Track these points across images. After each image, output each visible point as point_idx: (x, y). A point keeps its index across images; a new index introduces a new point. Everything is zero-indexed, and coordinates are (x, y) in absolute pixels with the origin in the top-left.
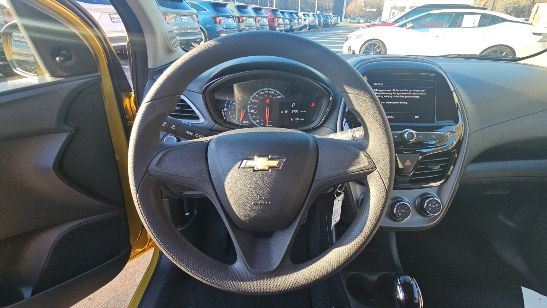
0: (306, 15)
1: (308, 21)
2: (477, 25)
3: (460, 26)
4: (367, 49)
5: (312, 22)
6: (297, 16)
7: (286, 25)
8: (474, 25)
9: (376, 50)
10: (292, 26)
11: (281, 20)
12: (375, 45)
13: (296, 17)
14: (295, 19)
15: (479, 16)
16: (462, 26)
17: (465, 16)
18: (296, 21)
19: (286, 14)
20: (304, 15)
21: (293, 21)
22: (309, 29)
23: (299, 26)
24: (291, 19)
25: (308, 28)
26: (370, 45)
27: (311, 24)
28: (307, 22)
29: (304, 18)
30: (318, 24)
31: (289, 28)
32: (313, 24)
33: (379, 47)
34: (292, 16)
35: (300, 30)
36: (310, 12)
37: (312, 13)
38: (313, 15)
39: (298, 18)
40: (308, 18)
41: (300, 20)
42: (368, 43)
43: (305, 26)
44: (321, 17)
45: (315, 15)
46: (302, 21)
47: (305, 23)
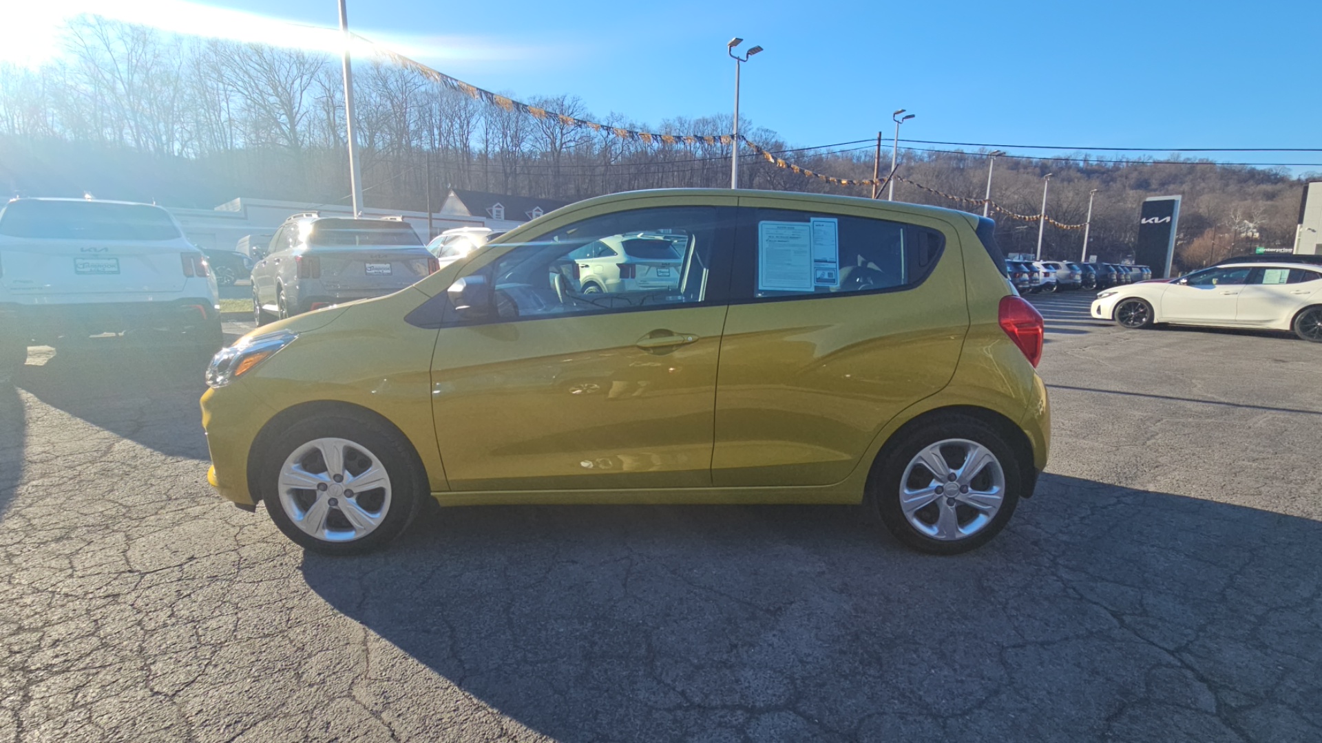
1: (1056, 276)
2: (1286, 280)
3: (1260, 282)
4: (1123, 308)
5: (1066, 278)
6: (1029, 268)
8: (1282, 281)
9: (1137, 310)
12: (1136, 304)
13: (1026, 270)
14: (1024, 272)
15: (1288, 271)
16: (1264, 281)
17: (1267, 271)
18: (1026, 276)
20: (1046, 266)
21: (1020, 276)
22: (1057, 291)
23: (1033, 285)
24: (1016, 274)
25: (1055, 289)
26: (1129, 304)
27: (1062, 282)
28: (1052, 278)
29: (1045, 270)
30: (1080, 282)
32: (1069, 281)
33: (1142, 307)
34: (1019, 269)
35: (1036, 293)
36: (1061, 260)
37: (1065, 262)
38: (1069, 266)
39: (1033, 271)
40: (1054, 271)
41: (1036, 275)
42: (1124, 302)
43: (1048, 285)
44: (1092, 268)
45: (1075, 266)
46: (1041, 276)
47: (1048, 279)
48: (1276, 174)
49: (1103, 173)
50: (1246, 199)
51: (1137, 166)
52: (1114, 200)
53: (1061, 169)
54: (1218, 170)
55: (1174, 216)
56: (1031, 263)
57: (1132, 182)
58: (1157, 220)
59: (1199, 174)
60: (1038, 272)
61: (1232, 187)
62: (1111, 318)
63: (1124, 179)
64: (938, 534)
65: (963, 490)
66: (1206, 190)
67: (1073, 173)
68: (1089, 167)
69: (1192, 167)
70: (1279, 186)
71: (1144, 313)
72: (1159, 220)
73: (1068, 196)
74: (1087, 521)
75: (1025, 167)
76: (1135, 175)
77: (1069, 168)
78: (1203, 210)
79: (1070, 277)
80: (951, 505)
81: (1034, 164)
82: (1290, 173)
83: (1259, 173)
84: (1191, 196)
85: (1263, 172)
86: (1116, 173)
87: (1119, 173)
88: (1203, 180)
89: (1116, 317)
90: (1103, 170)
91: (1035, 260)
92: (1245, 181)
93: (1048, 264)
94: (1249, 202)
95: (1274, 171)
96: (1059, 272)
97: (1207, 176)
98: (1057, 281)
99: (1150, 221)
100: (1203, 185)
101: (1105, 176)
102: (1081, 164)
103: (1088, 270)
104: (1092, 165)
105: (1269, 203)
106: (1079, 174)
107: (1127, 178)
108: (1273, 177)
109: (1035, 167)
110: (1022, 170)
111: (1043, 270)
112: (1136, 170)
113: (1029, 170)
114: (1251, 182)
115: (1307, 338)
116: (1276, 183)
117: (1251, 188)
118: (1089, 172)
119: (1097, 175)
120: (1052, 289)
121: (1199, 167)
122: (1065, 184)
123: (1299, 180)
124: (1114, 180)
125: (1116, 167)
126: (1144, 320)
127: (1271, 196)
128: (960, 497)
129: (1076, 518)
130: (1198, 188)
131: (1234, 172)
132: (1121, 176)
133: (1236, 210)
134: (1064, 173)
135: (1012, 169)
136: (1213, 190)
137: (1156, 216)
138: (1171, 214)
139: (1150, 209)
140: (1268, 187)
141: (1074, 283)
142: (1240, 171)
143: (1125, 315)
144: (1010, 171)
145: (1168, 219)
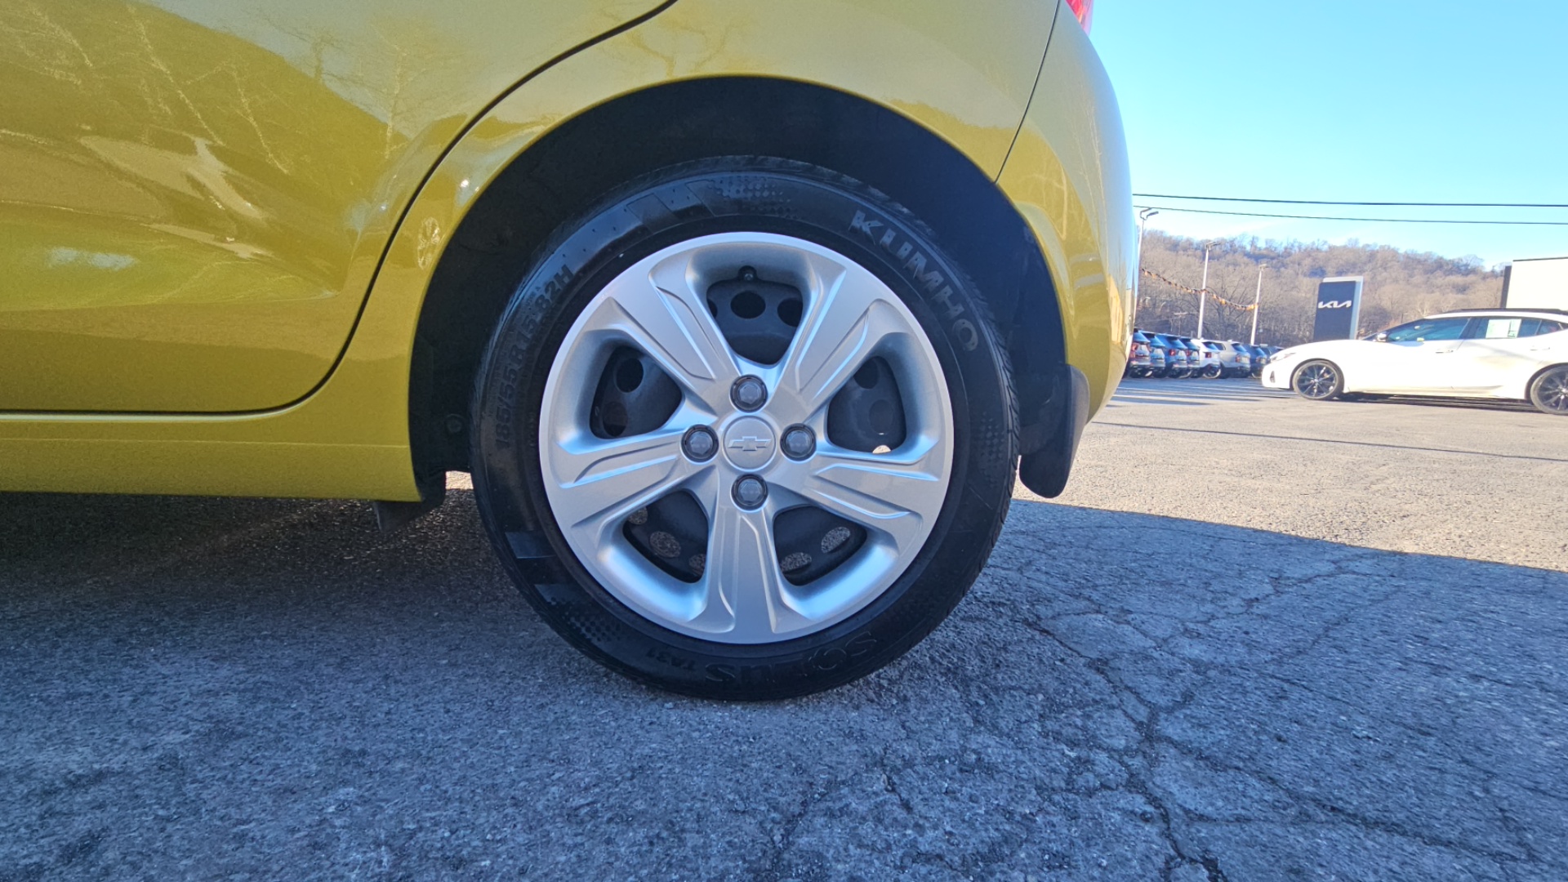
0: (1213, 345)
1: (1219, 357)
2: (1516, 333)
3: (1483, 335)
4: (1304, 374)
5: (1232, 361)
6: (1186, 345)
7: (1154, 359)
8: (1511, 334)
9: (1322, 376)
10: (1173, 363)
11: (1144, 347)
12: (1320, 368)
13: (1185, 348)
14: (1181, 349)
15: (1519, 321)
16: (1488, 335)
17: (1490, 322)
18: (1182, 354)
19: (1156, 338)
20: (1207, 344)
21: (1176, 353)
22: (1221, 376)
23: (1191, 366)
24: (1170, 350)
25: (1219, 373)
26: (1311, 369)
27: (1226, 365)
28: (1215, 361)
29: (1207, 350)
30: (1248, 366)
31: (1163, 365)
32: (1235, 365)
33: (1328, 371)
34: (1174, 345)
35: (1196, 378)
36: (1226, 340)
37: (1231, 342)
38: (1235, 346)
39: (1191, 350)
40: (1218, 351)
41: (1195, 354)
42: (1305, 366)
43: (1209, 369)
44: (1262, 352)
45: (1241, 347)
46: (1202, 356)
47: (1209, 361)
48: (1466, 265)
49: (1273, 258)
50: (1433, 292)
51: (1311, 252)
52: (1285, 288)
53: (1226, 253)
54: (1402, 259)
55: (1355, 301)
56: (1189, 340)
57: (1306, 269)
58: (1336, 304)
59: (1380, 263)
60: (1198, 351)
61: (1418, 278)
62: (1288, 387)
63: (1297, 266)
64: (702, 618)
65: (795, 444)
66: (1388, 281)
67: (1239, 258)
68: (1257, 252)
69: (1372, 256)
70: (1471, 278)
71: (1331, 379)
72: (1339, 304)
73: (1234, 283)
74: (1261, 609)
75: (1185, 250)
76: (1307, 262)
77: (1235, 252)
78: (1386, 304)
79: (1236, 360)
80: (750, 505)
81: (1195, 246)
82: (1483, 264)
83: (1448, 263)
84: (1373, 285)
85: (1452, 262)
86: (1288, 259)
87: (1291, 258)
88: (1385, 269)
89: (1295, 386)
90: (1272, 255)
91: (1195, 336)
92: (1432, 272)
93: (1210, 343)
94: (1437, 294)
95: (1465, 262)
96: (1222, 353)
97: (1389, 265)
98: (1221, 365)
99: (1328, 305)
100: (1384, 274)
101: (1275, 261)
102: (1248, 248)
103: (1258, 353)
104: (1260, 249)
105: (1460, 296)
106: (1246, 259)
107: (1299, 264)
108: (1463, 268)
109: (1196, 249)
110: (1181, 252)
111: (1204, 349)
112: (1310, 256)
113: (1190, 253)
114: (1439, 273)
115: (1548, 409)
116: (1467, 275)
117: (1440, 279)
118: (1257, 257)
119: (1266, 260)
120: (1215, 374)
121: (1379, 255)
122: (1231, 268)
123: (1493, 272)
124: (1284, 265)
125: (1287, 252)
126: (1331, 388)
127: (1462, 289)
128: (783, 472)
129: (1234, 604)
130: (1379, 278)
131: (1419, 262)
132: (1293, 262)
133: (1422, 304)
134: (1229, 257)
135: (1170, 250)
136: (1396, 281)
137: (1334, 300)
138: (1351, 297)
139: (1327, 292)
140: (1458, 279)
141: (1241, 367)
142: (1425, 260)
143: (1306, 383)
144: (1168, 252)
145: (1348, 303)
